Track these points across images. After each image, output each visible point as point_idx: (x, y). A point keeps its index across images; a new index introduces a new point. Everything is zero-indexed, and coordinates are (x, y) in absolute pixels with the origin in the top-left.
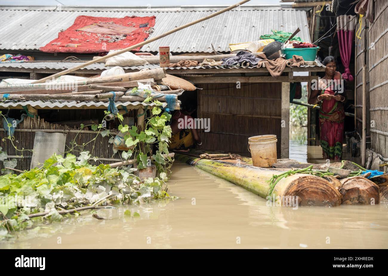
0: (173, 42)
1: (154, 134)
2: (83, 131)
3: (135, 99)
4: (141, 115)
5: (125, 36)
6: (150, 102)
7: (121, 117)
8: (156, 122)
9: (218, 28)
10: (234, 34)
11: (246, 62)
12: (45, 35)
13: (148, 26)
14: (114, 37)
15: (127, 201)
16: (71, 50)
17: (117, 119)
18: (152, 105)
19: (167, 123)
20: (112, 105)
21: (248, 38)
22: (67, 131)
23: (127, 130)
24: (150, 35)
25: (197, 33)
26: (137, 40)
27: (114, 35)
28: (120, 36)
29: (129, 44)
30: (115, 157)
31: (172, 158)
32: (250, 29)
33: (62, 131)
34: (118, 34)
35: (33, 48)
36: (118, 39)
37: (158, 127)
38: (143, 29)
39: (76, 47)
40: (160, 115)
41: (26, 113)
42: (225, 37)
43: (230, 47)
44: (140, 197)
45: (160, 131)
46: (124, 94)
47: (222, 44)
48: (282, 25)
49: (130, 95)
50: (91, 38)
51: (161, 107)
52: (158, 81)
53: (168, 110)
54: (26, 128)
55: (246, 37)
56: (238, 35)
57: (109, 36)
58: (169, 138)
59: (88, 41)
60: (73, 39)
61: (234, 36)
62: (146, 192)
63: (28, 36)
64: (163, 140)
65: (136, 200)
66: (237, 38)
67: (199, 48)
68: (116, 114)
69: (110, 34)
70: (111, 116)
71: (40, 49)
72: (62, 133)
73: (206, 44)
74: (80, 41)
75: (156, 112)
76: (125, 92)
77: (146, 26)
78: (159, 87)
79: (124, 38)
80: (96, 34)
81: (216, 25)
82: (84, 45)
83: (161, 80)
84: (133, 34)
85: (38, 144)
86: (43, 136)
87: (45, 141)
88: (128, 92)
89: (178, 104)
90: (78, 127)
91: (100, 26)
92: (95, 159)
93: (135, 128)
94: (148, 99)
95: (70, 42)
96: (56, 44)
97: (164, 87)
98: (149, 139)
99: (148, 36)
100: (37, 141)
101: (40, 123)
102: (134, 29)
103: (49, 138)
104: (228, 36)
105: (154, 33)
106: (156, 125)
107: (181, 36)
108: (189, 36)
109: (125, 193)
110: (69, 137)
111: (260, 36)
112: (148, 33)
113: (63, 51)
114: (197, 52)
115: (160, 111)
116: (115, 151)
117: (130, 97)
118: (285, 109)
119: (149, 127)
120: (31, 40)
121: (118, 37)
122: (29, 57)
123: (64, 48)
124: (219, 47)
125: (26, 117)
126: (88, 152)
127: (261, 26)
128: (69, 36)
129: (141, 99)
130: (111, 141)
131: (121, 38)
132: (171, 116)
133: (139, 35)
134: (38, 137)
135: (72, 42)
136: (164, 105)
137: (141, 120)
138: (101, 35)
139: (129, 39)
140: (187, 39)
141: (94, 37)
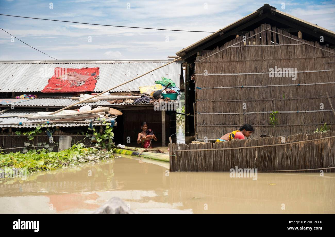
0: (110, 86)
1: (107, 136)
2: (78, 135)
3: (99, 122)
4: (101, 128)
5: (84, 82)
6: (105, 123)
7: (94, 130)
8: (108, 131)
9: (134, 75)
10: (142, 80)
11: (145, 101)
12: (41, 82)
13: (96, 75)
14: (79, 83)
15: (101, 159)
16: (58, 91)
17: (93, 130)
18: (106, 124)
19: (112, 132)
20: (91, 125)
21: (149, 82)
22: (72, 135)
23: (97, 134)
24: (97, 81)
25: (122, 79)
26: (91, 84)
27: (78, 81)
28: (82, 82)
29: (87, 87)
30: (91, 145)
31: (114, 145)
32: (150, 77)
33: (70, 135)
34: (81, 81)
35: (37, 91)
36: (81, 84)
37: (108, 133)
38: (93, 77)
39: (60, 90)
40: (109, 129)
41: (55, 129)
42: (137, 82)
43: (140, 88)
44: (105, 157)
45: (109, 134)
46: (95, 120)
47: (135, 86)
48: (167, 74)
49: (97, 120)
50: (67, 84)
51: (109, 125)
52: (106, 113)
53: (112, 126)
54: (56, 135)
55: (148, 82)
56: (144, 80)
57: (76, 82)
58: (113, 137)
59: (65, 85)
60: (57, 85)
61: (142, 81)
62: (107, 156)
63: (32, 83)
64: (110, 138)
65: (104, 158)
66: (143, 83)
67: (124, 89)
68: (92, 129)
69: (76, 81)
70: (91, 129)
71: (41, 91)
72: (70, 136)
73: (127, 87)
74: (61, 85)
75: (108, 127)
76: (95, 119)
77: (95, 74)
78: (107, 115)
79: (84, 83)
80: (68, 81)
81: (133, 73)
82: (64, 88)
83: (108, 112)
84: (88, 80)
85: (61, 141)
86: (63, 138)
87: (64, 139)
88: (96, 120)
89: (116, 124)
90: (76, 134)
91: (69, 75)
92: (85, 146)
93: (99, 134)
94: (104, 122)
95: (56, 86)
96: (49, 88)
97: (109, 115)
98: (105, 138)
99: (97, 82)
100: (61, 140)
101: (61, 133)
102: (88, 77)
103: (65, 138)
104: (139, 81)
105: (99, 79)
106: (107, 132)
107: (114, 81)
108: (119, 81)
109: (100, 156)
110: (73, 138)
111: (155, 81)
112: (96, 80)
113: (53, 92)
114: (123, 92)
115: (109, 127)
116: (92, 143)
117: (97, 121)
118: (163, 121)
119: (105, 133)
120: (34, 85)
121: (81, 83)
122: (35, 96)
123: (54, 91)
124: (134, 89)
125: (55, 130)
126: (83, 143)
127: (156, 74)
128: (54, 82)
129: (101, 122)
130: (90, 139)
131: (83, 84)
132: (113, 128)
133: (92, 81)
134: (61, 138)
135: (57, 86)
136: (110, 124)
137: (101, 131)
138: (71, 82)
139: (87, 84)
140: (117, 83)
141: (68, 83)
